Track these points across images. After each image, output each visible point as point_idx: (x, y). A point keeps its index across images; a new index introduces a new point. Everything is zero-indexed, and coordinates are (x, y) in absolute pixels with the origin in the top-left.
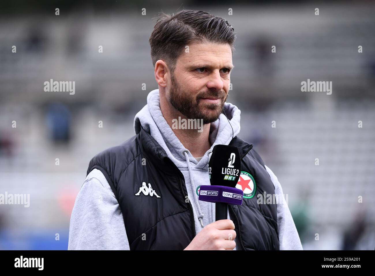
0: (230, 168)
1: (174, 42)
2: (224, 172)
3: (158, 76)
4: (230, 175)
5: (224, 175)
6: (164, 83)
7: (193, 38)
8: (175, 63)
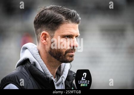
0: (83, 80)
1: (54, 23)
2: (80, 83)
3: (43, 39)
4: (83, 84)
5: (80, 84)
6: (46, 43)
7: (64, 21)
8: (54, 33)
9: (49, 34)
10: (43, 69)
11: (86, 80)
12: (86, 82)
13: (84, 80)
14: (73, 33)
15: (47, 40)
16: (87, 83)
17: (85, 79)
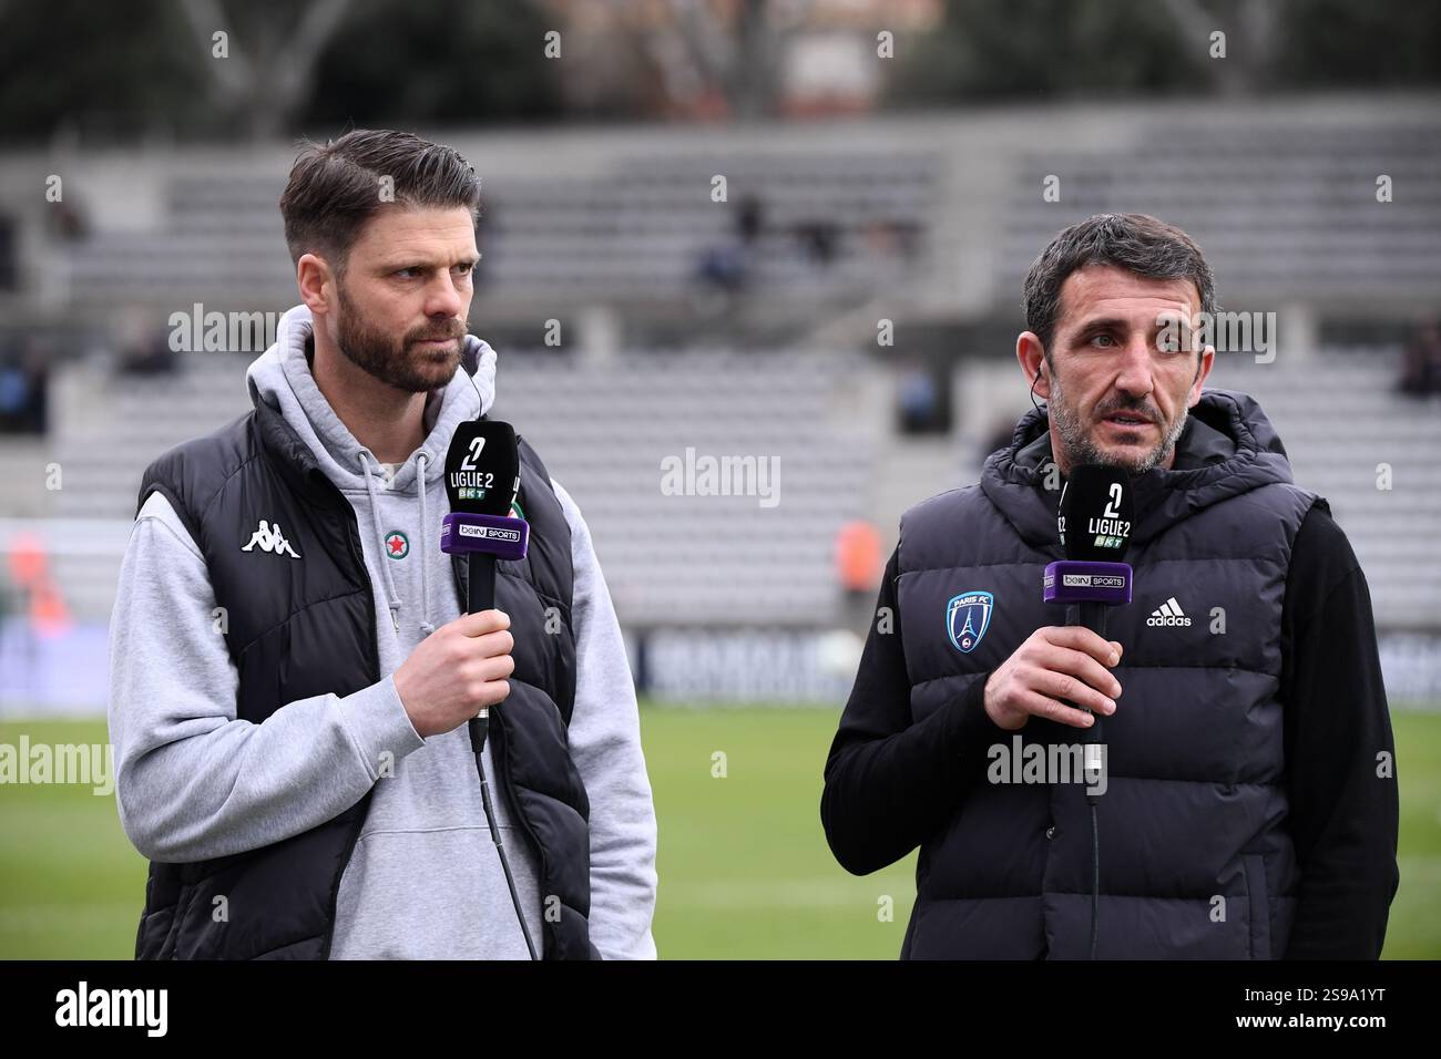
9: (329, 264)
10: (315, 420)
11: (477, 471)
12: (479, 480)
13: (471, 472)
14: (430, 254)
15: (323, 292)
16: (483, 482)
17: (473, 467)
